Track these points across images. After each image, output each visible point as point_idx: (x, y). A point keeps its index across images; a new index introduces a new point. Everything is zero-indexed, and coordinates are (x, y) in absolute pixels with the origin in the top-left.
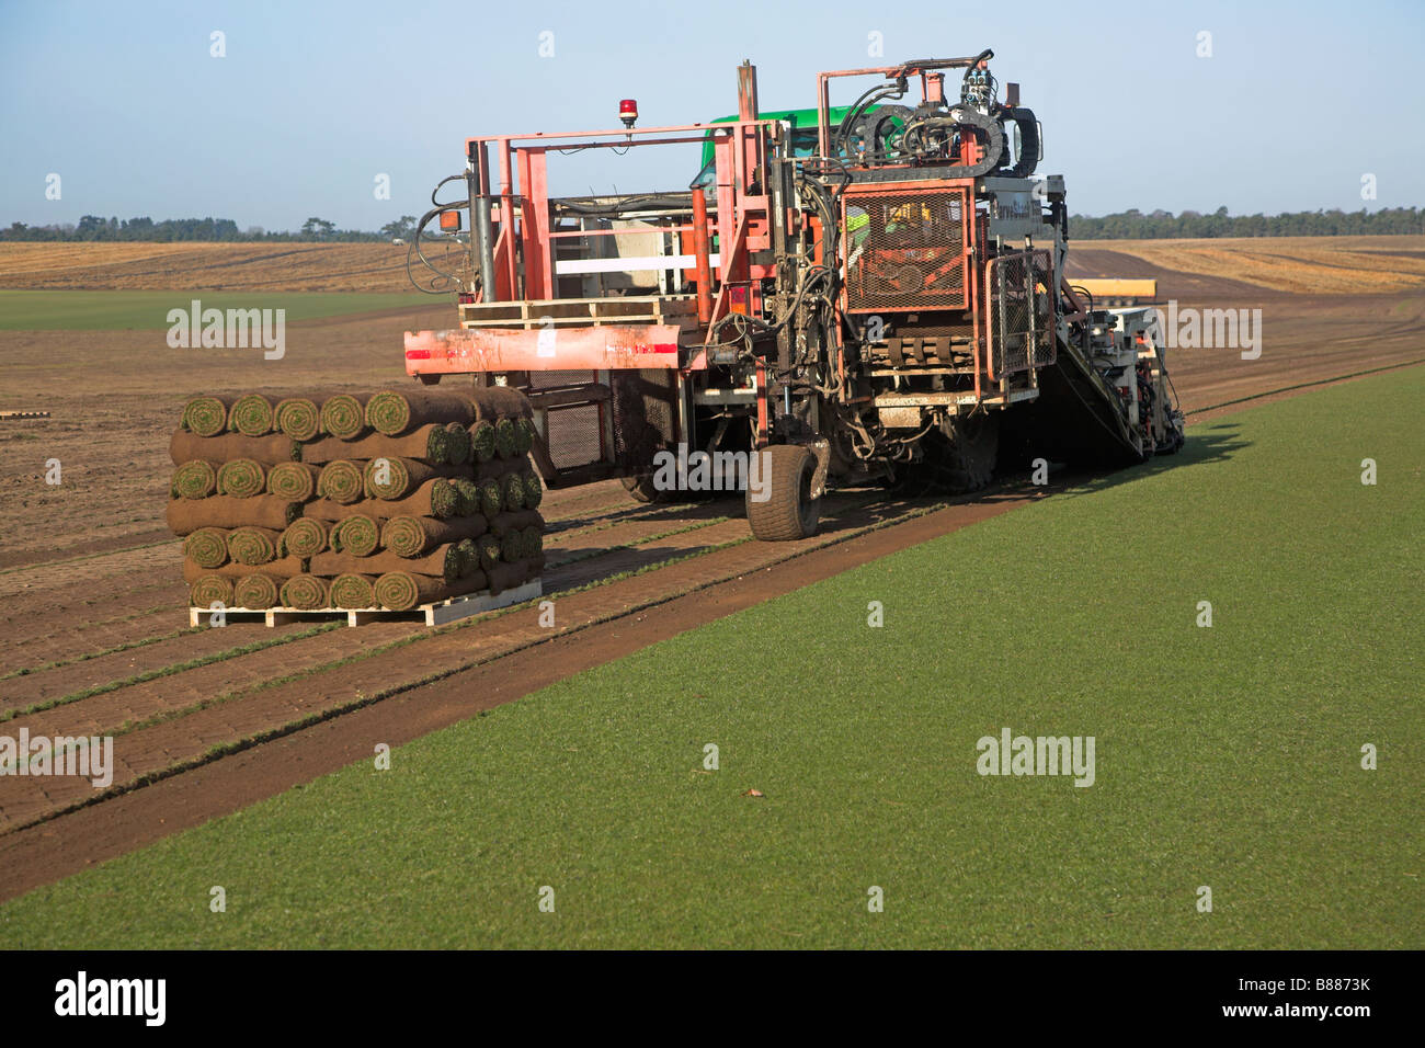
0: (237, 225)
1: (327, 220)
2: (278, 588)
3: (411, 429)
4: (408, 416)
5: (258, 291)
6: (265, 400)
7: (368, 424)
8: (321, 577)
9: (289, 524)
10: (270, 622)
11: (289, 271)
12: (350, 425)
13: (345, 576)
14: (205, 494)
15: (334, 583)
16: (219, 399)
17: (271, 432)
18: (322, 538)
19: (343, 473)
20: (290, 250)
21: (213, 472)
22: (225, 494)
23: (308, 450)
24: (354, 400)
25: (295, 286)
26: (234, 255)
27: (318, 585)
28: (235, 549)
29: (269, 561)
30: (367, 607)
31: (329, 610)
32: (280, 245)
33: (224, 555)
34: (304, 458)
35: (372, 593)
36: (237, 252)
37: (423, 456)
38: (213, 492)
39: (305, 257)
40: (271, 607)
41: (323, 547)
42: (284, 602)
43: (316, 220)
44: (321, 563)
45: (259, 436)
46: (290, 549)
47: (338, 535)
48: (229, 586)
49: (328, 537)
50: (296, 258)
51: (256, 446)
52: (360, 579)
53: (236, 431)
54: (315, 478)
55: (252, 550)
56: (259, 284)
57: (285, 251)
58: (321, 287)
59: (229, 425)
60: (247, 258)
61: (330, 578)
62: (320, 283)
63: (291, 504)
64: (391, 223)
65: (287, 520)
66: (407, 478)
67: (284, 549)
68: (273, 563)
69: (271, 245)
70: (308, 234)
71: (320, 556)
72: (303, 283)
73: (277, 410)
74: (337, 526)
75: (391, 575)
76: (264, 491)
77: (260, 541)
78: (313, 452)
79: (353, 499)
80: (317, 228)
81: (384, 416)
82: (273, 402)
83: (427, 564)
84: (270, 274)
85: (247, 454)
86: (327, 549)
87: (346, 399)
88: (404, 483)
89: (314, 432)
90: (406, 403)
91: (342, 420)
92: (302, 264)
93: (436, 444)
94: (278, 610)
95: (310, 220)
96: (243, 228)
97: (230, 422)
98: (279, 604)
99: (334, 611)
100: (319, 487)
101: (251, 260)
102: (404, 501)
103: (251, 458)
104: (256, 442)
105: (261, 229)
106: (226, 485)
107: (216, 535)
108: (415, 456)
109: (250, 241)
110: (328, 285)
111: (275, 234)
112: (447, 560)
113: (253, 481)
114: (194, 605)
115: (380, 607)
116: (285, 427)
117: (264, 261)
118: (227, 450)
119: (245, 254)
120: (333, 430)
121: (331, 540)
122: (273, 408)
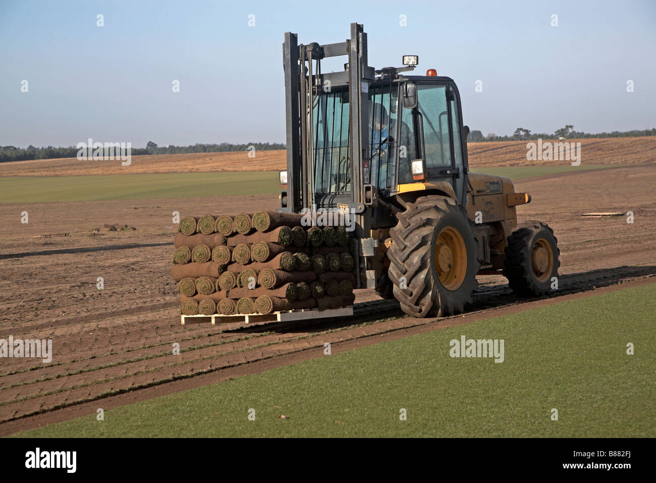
0: (482, 133)
1: (526, 129)
2: (216, 304)
3: (271, 228)
4: (269, 222)
5: (485, 167)
6: (212, 217)
7: (253, 227)
8: (233, 299)
9: (220, 275)
10: (213, 321)
11: (502, 156)
12: (245, 227)
13: (243, 298)
14: (186, 262)
15: (239, 302)
16: (193, 217)
17: (214, 232)
18: (234, 281)
19: (242, 250)
20: (505, 145)
21: (190, 251)
22: (195, 262)
23: (230, 240)
24: (247, 216)
25: (504, 164)
26: (477, 148)
27: (232, 303)
28: (199, 287)
29: (213, 293)
30: (253, 313)
31: (237, 315)
32: (501, 142)
33: (195, 290)
34: (228, 244)
35: (254, 306)
36: (478, 147)
37: (277, 241)
38: (190, 261)
39: (512, 148)
40: (214, 314)
41: (234, 285)
42: (218, 312)
43: (521, 129)
44: (235, 293)
45: (209, 234)
46: (221, 286)
47: (240, 279)
48: (196, 304)
49: (236, 280)
50: (507, 149)
51: (208, 239)
52: (249, 299)
53: (200, 232)
54: (231, 252)
55: (205, 287)
56: (486, 163)
57: (502, 146)
58: (517, 164)
59: (197, 229)
60: (483, 150)
61: (237, 299)
62: (517, 162)
63: (221, 265)
64: (560, 129)
65: (219, 272)
66: (268, 252)
67: (219, 287)
68: (215, 293)
69: (496, 143)
70: (517, 137)
71: (233, 290)
72: (508, 162)
73: (216, 223)
74: (240, 275)
75: (261, 297)
76: (210, 260)
77: (208, 283)
78: (231, 241)
79: (247, 262)
80: (522, 133)
81: (259, 223)
82: (215, 218)
83: (278, 292)
84: (493, 158)
85: (204, 242)
86: (236, 286)
87: (244, 215)
88: (267, 254)
89: (231, 232)
90: (268, 216)
91: (241, 225)
92: (510, 152)
93: (284, 236)
94: (216, 315)
95: (518, 129)
96: (485, 135)
97: (198, 228)
98: (216, 313)
99: (239, 315)
100: (233, 257)
101: (485, 151)
102: (268, 263)
103: (206, 244)
104: (208, 237)
105: (494, 135)
106: (195, 258)
107: (190, 280)
108: (273, 241)
109: (487, 141)
110: (521, 162)
111: (500, 137)
112: (288, 290)
113: (206, 255)
114: (182, 314)
115: (258, 313)
116: (220, 231)
117: (491, 151)
118: (196, 241)
119: (482, 148)
120: (239, 230)
121: (237, 282)
122: (215, 221)
